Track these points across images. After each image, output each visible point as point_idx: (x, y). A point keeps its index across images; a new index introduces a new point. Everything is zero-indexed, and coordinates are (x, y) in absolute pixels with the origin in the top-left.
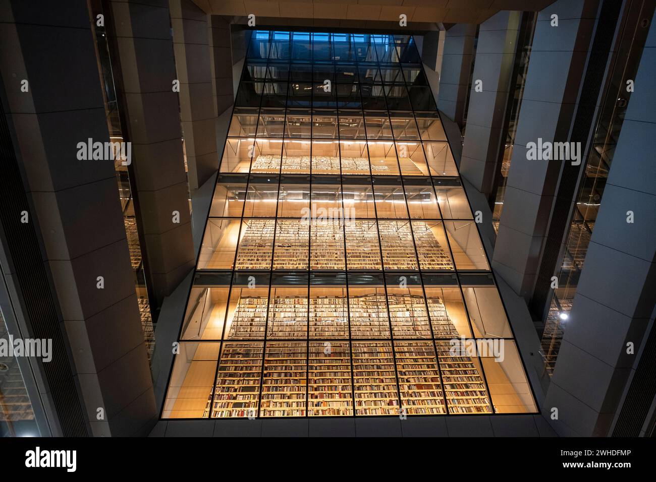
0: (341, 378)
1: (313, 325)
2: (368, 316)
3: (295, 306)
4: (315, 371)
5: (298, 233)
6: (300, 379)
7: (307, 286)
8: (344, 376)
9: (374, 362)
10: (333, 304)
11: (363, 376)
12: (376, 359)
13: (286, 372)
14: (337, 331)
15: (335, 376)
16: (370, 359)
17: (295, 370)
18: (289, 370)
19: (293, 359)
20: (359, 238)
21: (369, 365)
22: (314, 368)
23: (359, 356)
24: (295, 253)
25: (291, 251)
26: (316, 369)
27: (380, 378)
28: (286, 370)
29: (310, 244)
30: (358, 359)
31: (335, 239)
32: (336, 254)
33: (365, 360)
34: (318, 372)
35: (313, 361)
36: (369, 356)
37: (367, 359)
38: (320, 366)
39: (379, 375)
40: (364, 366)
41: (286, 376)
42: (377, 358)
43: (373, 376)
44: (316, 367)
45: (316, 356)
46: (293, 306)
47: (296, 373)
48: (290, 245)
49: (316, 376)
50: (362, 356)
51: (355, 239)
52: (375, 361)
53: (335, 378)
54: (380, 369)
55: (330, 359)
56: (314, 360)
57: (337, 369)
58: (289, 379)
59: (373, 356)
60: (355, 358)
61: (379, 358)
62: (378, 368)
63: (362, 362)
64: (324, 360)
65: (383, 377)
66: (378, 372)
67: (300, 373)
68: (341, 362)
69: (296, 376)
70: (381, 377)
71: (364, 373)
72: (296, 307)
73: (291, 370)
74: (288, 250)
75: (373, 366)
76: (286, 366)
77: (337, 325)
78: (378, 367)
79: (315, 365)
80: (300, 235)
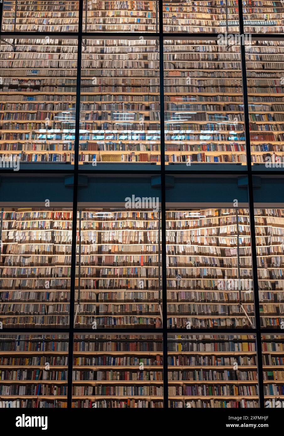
0: (148, 398)
1: (92, 276)
2: (219, 252)
3: (52, 224)
4: (93, 383)
5: (59, 51)
6: (59, 400)
7: (71, 204)
8: (155, 394)
9: (224, 364)
10: (140, 219)
11: (197, 394)
12: (229, 356)
13: (30, 385)
14: (147, 288)
15: (137, 394)
16: (217, 357)
17: (48, 379)
18: (35, 379)
19: (44, 355)
20: (206, 64)
21: (213, 370)
22: (92, 375)
23: (192, 350)
24: (49, 106)
25: (40, 101)
26: (95, 378)
27: (234, 400)
28: (28, 378)
29: (79, 80)
30: (189, 356)
31: (146, 66)
32: (148, 108)
33: (204, 357)
34: (99, 385)
35: (88, 361)
36: (215, 350)
37: (210, 357)
38: (105, 371)
39: (232, 394)
40: (201, 372)
41: (28, 392)
42: (232, 353)
43: (219, 394)
44: (95, 373)
45: (96, 349)
46: (48, 222)
47: (50, 385)
48: (38, 83)
49: (94, 394)
50: (198, 349)
51: (196, 64)
52: (227, 360)
53: (136, 397)
54: (237, 379)
55: (127, 356)
56: (91, 357)
57: (140, 379)
58: (36, 400)
59: (224, 350)
60: (183, 353)
61: (236, 354)
62: (231, 378)
63: (198, 363)
64: (115, 357)
65: (241, 397)
66: (231, 385)
67: (59, 385)
68: (152, 361)
69: (51, 394)
70: (237, 398)
71: (200, 389)
72: (56, 225)
73: (41, 379)
74: (31, 97)
75: (221, 371)
76: (29, 371)
77: (147, 276)
78: (233, 375)
79: (94, 368)
80: (62, 54)
